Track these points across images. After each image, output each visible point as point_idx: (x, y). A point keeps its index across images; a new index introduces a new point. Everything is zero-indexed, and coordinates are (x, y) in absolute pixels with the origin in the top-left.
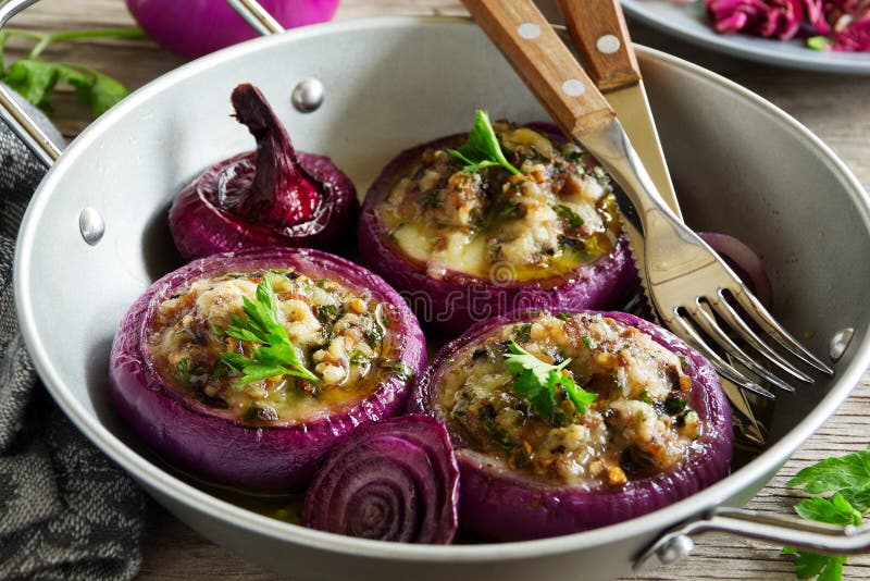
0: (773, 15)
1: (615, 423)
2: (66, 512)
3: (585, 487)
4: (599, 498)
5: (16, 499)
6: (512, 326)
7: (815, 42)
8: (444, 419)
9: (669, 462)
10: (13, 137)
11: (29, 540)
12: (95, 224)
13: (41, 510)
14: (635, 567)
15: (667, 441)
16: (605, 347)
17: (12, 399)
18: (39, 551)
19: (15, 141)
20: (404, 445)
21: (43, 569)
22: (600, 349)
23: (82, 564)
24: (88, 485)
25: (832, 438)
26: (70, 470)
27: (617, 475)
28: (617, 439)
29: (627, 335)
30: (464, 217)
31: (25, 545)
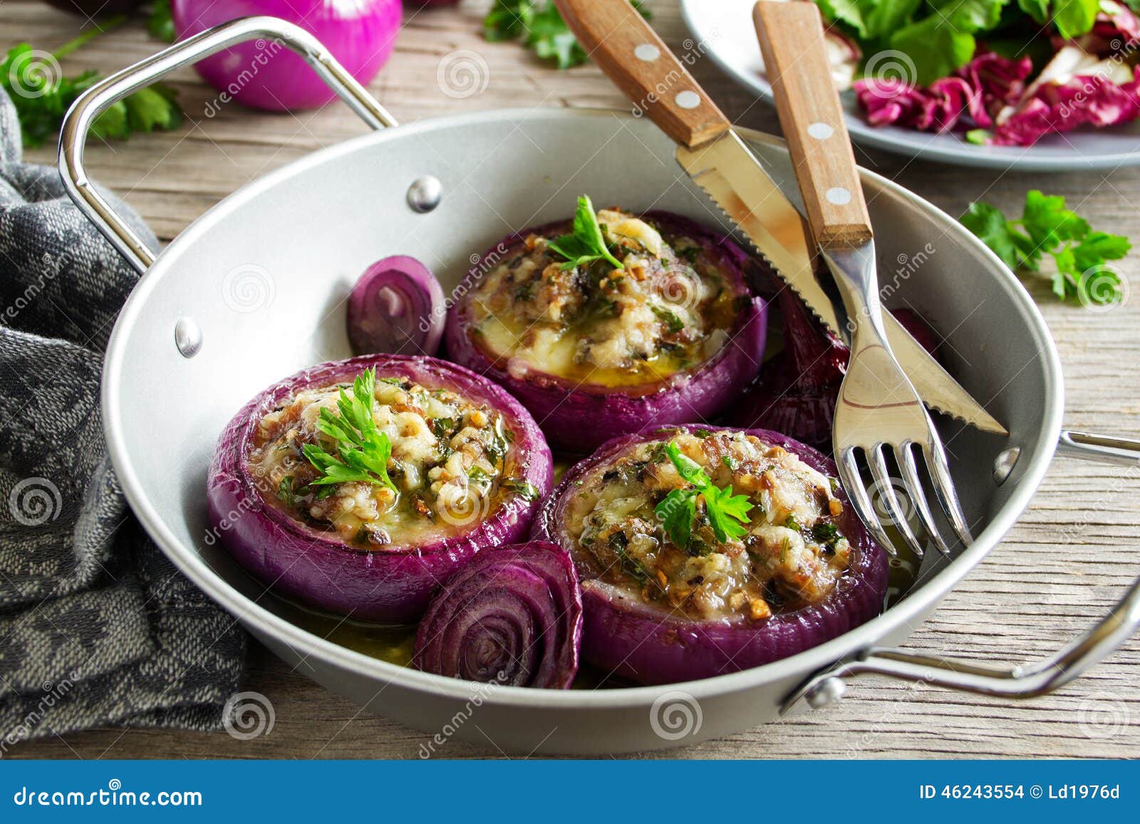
0: (929, 107)
1: (758, 551)
2: (159, 653)
3: (726, 621)
4: (740, 633)
5: (103, 637)
6: (646, 445)
7: (975, 135)
8: (571, 548)
9: (818, 594)
10: (102, 241)
11: (118, 683)
12: (191, 337)
13: (131, 650)
14: (781, 712)
15: (815, 570)
16: (747, 468)
17: (99, 526)
18: (128, 695)
19: (105, 245)
20: (525, 575)
21: (133, 715)
22: (742, 470)
23: (177, 710)
24: (183, 623)
25: (996, 568)
26: (164, 606)
27: (761, 608)
28: (760, 569)
29: (771, 455)
30: (555, 313)
31: (114, 689)
